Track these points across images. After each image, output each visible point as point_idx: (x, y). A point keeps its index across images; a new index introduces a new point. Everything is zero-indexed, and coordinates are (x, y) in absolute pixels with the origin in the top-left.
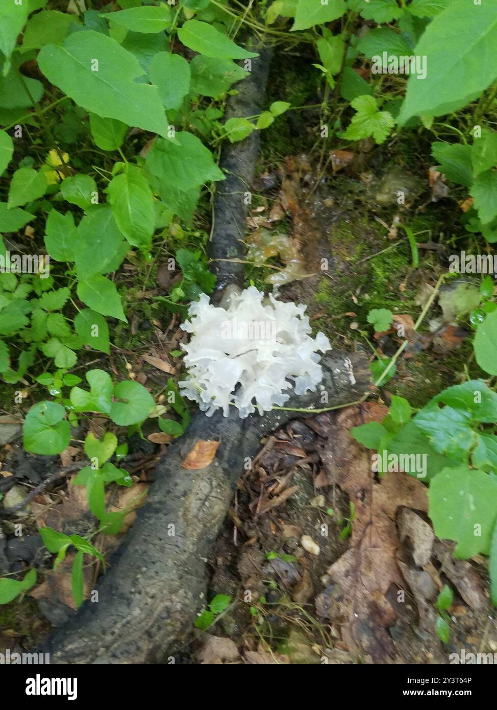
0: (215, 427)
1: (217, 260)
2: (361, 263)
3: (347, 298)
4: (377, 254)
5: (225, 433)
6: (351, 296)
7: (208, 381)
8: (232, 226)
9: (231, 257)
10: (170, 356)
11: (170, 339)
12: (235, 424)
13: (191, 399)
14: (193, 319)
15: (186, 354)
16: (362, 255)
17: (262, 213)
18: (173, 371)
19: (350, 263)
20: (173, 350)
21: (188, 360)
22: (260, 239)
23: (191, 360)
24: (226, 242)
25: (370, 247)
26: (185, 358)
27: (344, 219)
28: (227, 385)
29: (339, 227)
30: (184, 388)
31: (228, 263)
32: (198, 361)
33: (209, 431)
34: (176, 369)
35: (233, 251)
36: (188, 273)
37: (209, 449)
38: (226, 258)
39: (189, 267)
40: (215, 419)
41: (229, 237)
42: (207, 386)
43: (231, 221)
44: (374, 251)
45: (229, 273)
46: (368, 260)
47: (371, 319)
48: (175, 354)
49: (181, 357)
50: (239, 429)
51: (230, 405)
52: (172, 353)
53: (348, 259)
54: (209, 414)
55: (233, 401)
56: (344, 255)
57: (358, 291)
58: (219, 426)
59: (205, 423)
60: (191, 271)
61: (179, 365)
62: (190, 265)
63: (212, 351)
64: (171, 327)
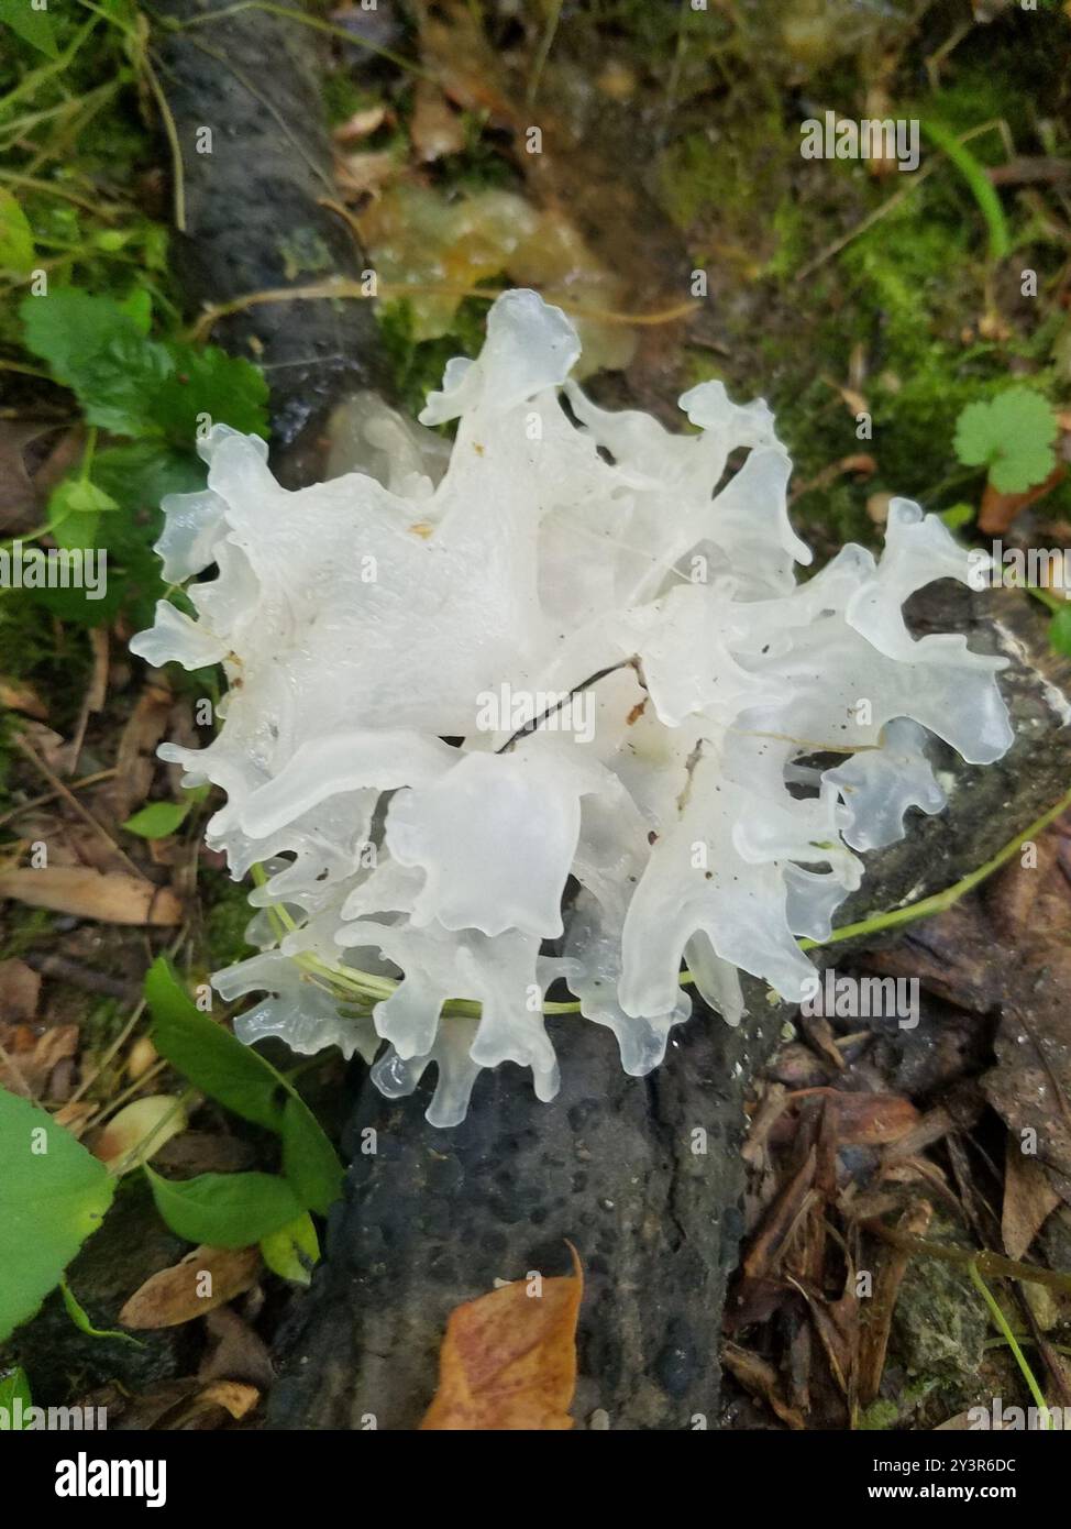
0: (506, 1179)
1: (243, 302)
2: (813, 276)
3: (819, 404)
4: (862, 228)
5: (575, 1200)
6: (836, 393)
7: (387, 919)
8: (269, 140)
9: (307, 277)
10: (130, 842)
11: (109, 758)
12: (610, 1125)
13: (310, 1050)
14: (199, 593)
15: (217, 799)
16: (806, 247)
17: (378, 139)
18: (165, 910)
19: (771, 287)
20: (137, 808)
21: (235, 835)
22: (405, 223)
23: (257, 830)
24: (264, 214)
25: (830, 211)
26: (216, 827)
27: (698, 130)
28: (515, 915)
29: (685, 162)
30: (254, 998)
31: (301, 306)
32: (294, 826)
33: (481, 1218)
34: (182, 896)
35: (309, 246)
36: (108, 401)
37: (516, 1339)
38: (285, 283)
39: (104, 370)
40: (492, 1129)
41: (272, 191)
42: (393, 952)
43: (259, 122)
44: (845, 219)
45: (320, 350)
46: (836, 256)
47: (969, 448)
48: (157, 823)
49: (192, 828)
50: (640, 1147)
51: (551, 1022)
52: (140, 825)
53: (756, 272)
54: (446, 1112)
55: (558, 991)
56: (734, 261)
57: (858, 368)
58: (526, 1162)
59: (437, 1172)
60: (125, 386)
61: (187, 874)
62: (108, 357)
63: (366, 740)
64: (96, 699)
